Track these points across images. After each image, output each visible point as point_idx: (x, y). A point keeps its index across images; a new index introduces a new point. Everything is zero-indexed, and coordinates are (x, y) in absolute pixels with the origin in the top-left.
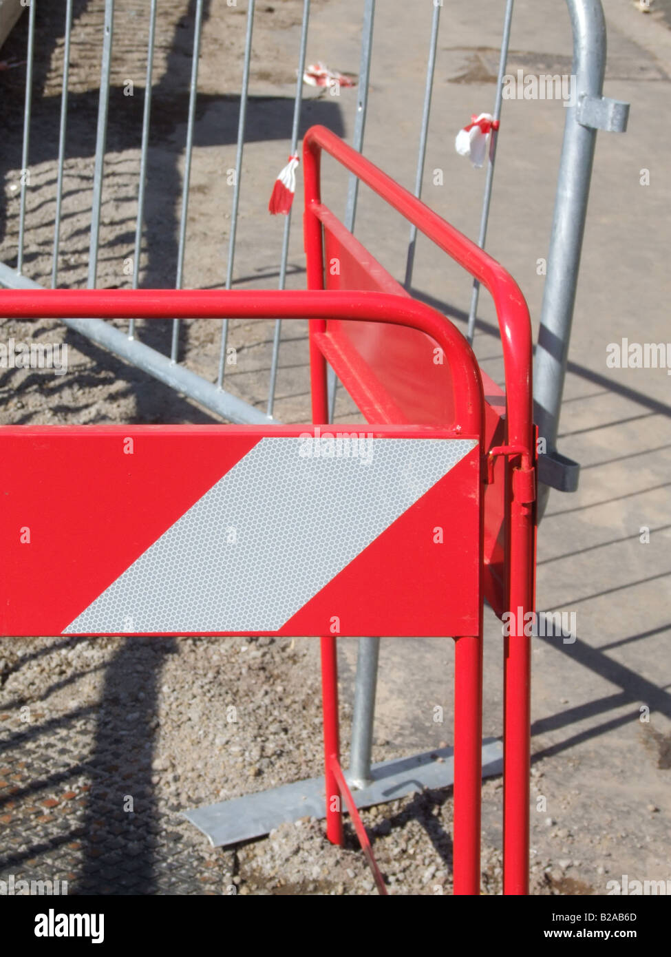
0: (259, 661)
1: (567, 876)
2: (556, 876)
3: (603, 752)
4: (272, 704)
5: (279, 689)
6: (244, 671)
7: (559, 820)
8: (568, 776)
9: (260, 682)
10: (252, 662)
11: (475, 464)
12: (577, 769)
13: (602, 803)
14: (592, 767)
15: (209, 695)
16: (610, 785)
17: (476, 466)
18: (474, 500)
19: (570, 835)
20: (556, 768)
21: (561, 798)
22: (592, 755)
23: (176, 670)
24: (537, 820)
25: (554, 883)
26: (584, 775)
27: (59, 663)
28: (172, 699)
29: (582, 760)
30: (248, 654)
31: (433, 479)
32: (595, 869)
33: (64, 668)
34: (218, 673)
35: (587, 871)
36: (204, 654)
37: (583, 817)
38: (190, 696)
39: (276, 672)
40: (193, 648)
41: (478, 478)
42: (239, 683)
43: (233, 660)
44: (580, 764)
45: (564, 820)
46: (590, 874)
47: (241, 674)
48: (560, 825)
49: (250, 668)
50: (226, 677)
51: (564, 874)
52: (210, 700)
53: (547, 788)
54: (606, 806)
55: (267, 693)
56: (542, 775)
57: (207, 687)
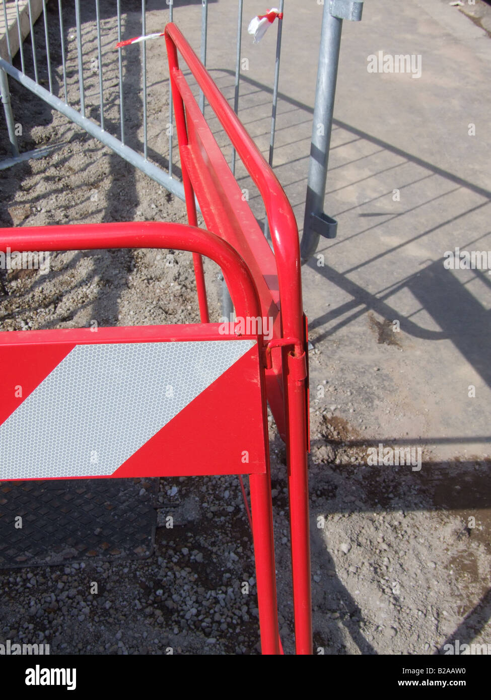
0: (179, 292)
1: (334, 415)
2: (329, 416)
3: (350, 335)
4: (185, 317)
5: (189, 308)
6: (172, 298)
7: (330, 380)
8: (334, 352)
9: (179, 304)
10: (176, 292)
11: (255, 358)
12: (338, 348)
13: (351, 367)
14: (346, 345)
15: (153, 316)
16: (355, 356)
17: (256, 359)
18: (256, 384)
19: (336, 390)
20: (327, 347)
21: (331, 366)
22: (345, 338)
23: (138, 301)
24: (319, 381)
25: (328, 420)
26: (342, 351)
27: (82, 296)
28: (135, 319)
29: (340, 342)
30: (174, 288)
31: (221, 370)
32: (349, 410)
33: (84, 299)
34: (159, 300)
35: (344, 411)
36: (152, 289)
37: (341, 377)
38: (144, 317)
39: (188, 297)
40: (148, 285)
41: (258, 368)
42: (169, 305)
43: (166, 292)
44: (339, 344)
45: (332, 380)
46: (346, 412)
47: (170, 300)
48: (330, 383)
49: (175, 296)
50: (162, 303)
51: (333, 414)
52: (154, 319)
53: (323, 360)
54: (353, 370)
55: (183, 311)
56: (321, 353)
57: (152, 311)
